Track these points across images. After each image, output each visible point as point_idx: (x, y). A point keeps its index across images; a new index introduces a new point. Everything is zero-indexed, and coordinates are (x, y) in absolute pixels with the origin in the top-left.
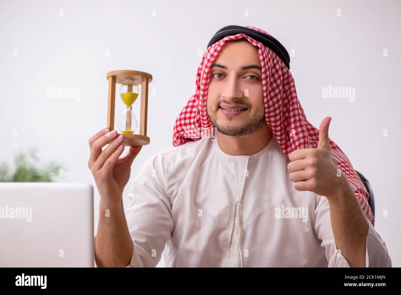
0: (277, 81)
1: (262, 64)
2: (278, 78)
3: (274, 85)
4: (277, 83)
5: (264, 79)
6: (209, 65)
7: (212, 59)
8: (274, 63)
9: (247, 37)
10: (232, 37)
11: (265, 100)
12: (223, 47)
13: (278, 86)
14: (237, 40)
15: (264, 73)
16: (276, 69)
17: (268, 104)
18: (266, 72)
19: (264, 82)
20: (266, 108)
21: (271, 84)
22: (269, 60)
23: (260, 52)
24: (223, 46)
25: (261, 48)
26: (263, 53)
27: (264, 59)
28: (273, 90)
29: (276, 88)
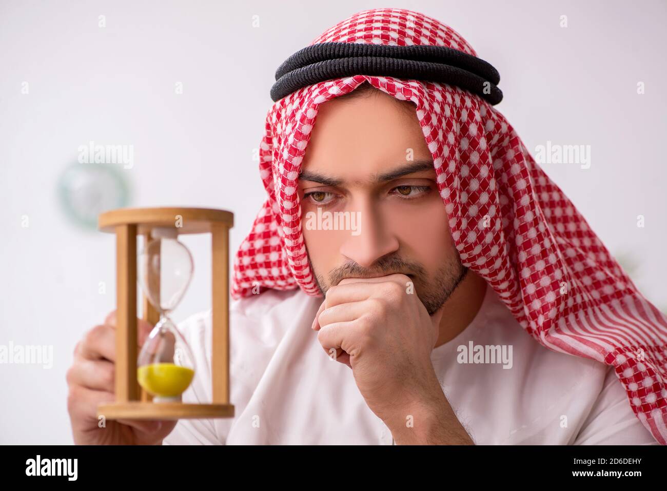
0: (478, 171)
1: (433, 147)
2: (480, 164)
3: (474, 185)
4: (479, 179)
5: (444, 186)
6: (292, 176)
7: (297, 161)
8: (461, 123)
9: (376, 82)
10: (334, 89)
11: (456, 236)
12: (315, 123)
13: (484, 185)
14: (349, 94)
15: (440, 171)
16: (469, 137)
17: (466, 243)
18: (445, 165)
19: (445, 193)
20: (462, 252)
21: (465, 184)
22: (449, 125)
23: (420, 115)
24: (315, 118)
25: (421, 102)
26: (428, 119)
27: (434, 134)
28: (474, 198)
29: (480, 192)
